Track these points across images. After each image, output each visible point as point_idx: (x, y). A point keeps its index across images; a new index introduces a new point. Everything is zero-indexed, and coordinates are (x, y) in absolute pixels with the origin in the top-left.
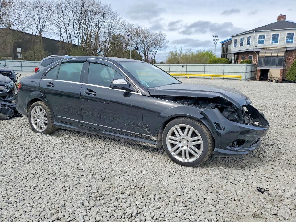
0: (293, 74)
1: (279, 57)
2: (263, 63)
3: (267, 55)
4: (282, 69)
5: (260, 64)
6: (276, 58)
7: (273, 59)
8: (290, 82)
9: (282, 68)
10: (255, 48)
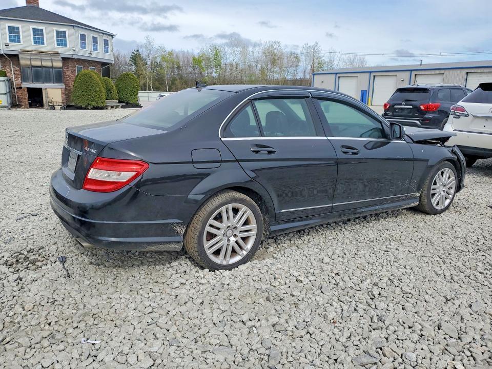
0: (83, 95)
1: (55, 68)
2: (30, 77)
3: (34, 63)
4: (63, 88)
5: (24, 79)
6: (51, 70)
7: (46, 71)
8: (80, 108)
9: (63, 86)
10: (5, 48)
